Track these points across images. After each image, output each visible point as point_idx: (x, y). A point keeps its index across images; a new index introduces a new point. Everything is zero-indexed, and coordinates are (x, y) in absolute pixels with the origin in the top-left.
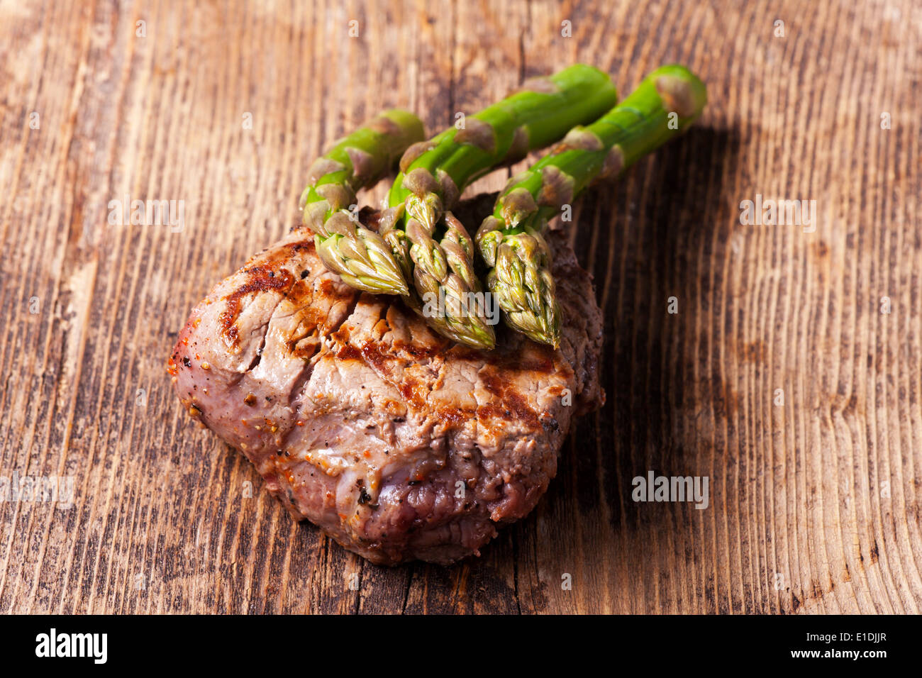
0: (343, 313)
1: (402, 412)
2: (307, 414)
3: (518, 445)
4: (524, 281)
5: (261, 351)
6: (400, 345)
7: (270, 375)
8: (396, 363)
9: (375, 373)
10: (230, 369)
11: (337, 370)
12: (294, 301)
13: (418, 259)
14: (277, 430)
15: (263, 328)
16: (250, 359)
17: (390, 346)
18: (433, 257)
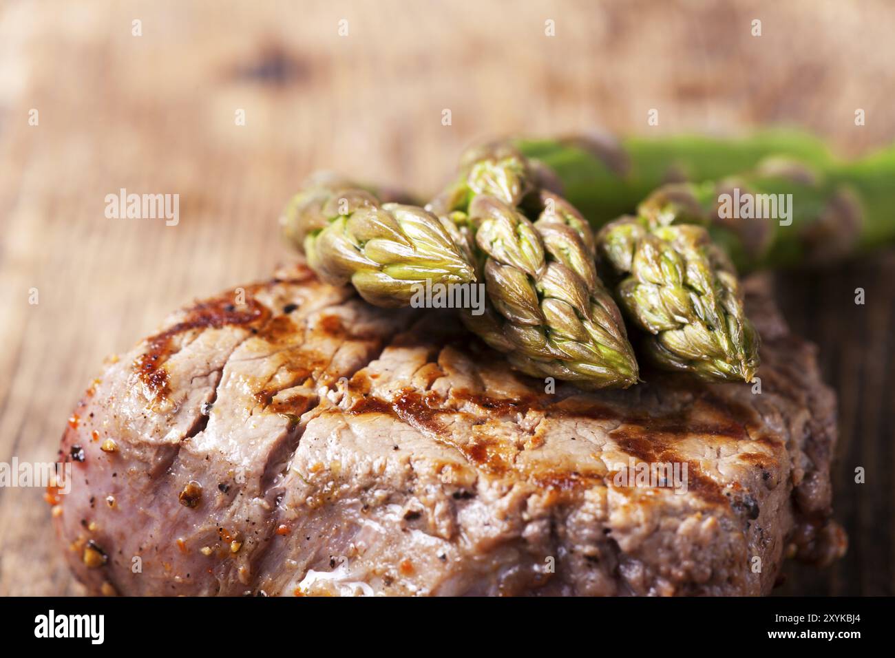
0: (359, 358)
1: (469, 479)
2: (296, 507)
3: (685, 526)
4: (685, 278)
5: (209, 407)
6: (463, 395)
7: (226, 441)
8: (457, 418)
9: (419, 432)
10: (152, 439)
11: (347, 427)
12: (271, 339)
13: (492, 244)
14: (240, 550)
15: (214, 376)
16: (189, 420)
17: (446, 398)
18: (517, 235)
